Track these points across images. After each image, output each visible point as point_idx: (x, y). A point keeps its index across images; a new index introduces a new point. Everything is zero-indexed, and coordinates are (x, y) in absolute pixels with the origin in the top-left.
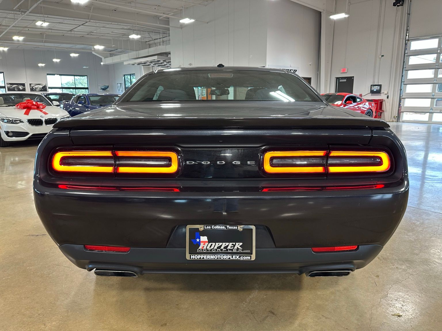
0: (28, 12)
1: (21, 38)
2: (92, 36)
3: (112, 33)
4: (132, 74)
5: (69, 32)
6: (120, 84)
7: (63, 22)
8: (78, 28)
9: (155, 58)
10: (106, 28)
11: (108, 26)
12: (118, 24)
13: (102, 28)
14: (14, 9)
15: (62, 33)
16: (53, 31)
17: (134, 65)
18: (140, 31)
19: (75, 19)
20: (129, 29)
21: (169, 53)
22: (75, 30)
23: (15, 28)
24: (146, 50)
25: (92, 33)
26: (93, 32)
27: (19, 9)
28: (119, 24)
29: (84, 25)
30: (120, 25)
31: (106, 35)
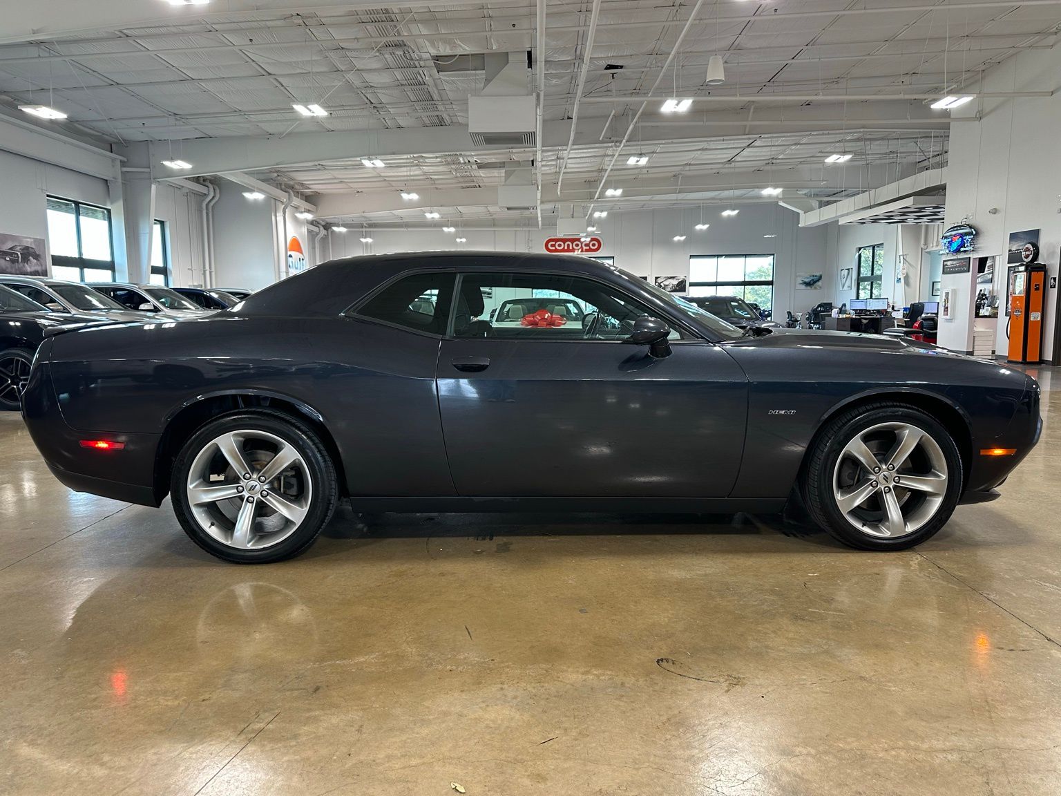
0: (624, 141)
1: (619, 192)
2: (774, 168)
3: (820, 155)
4: (878, 246)
5: (727, 166)
6: (848, 269)
7: (708, 147)
8: (745, 153)
9: (909, 202)
10: (802, 147)
11: (804, 141)
12: (823, 134)
13: (793, 147)
14: (601, 139)
15: (712, 169)
16: (692, 167)
17: (864, 223)
18: (888, 140)
19: (725, 138)
20: (858, 140)
21: (942, 188)
22: (738, 159)
23: (616, 173)
24: (894, 185)
25: (774, 161)
26: (776, 159)
27: (608, 139)
28: (825, 132)
29: (752, 147)
30: (828, 134)
31: (809, 159)
